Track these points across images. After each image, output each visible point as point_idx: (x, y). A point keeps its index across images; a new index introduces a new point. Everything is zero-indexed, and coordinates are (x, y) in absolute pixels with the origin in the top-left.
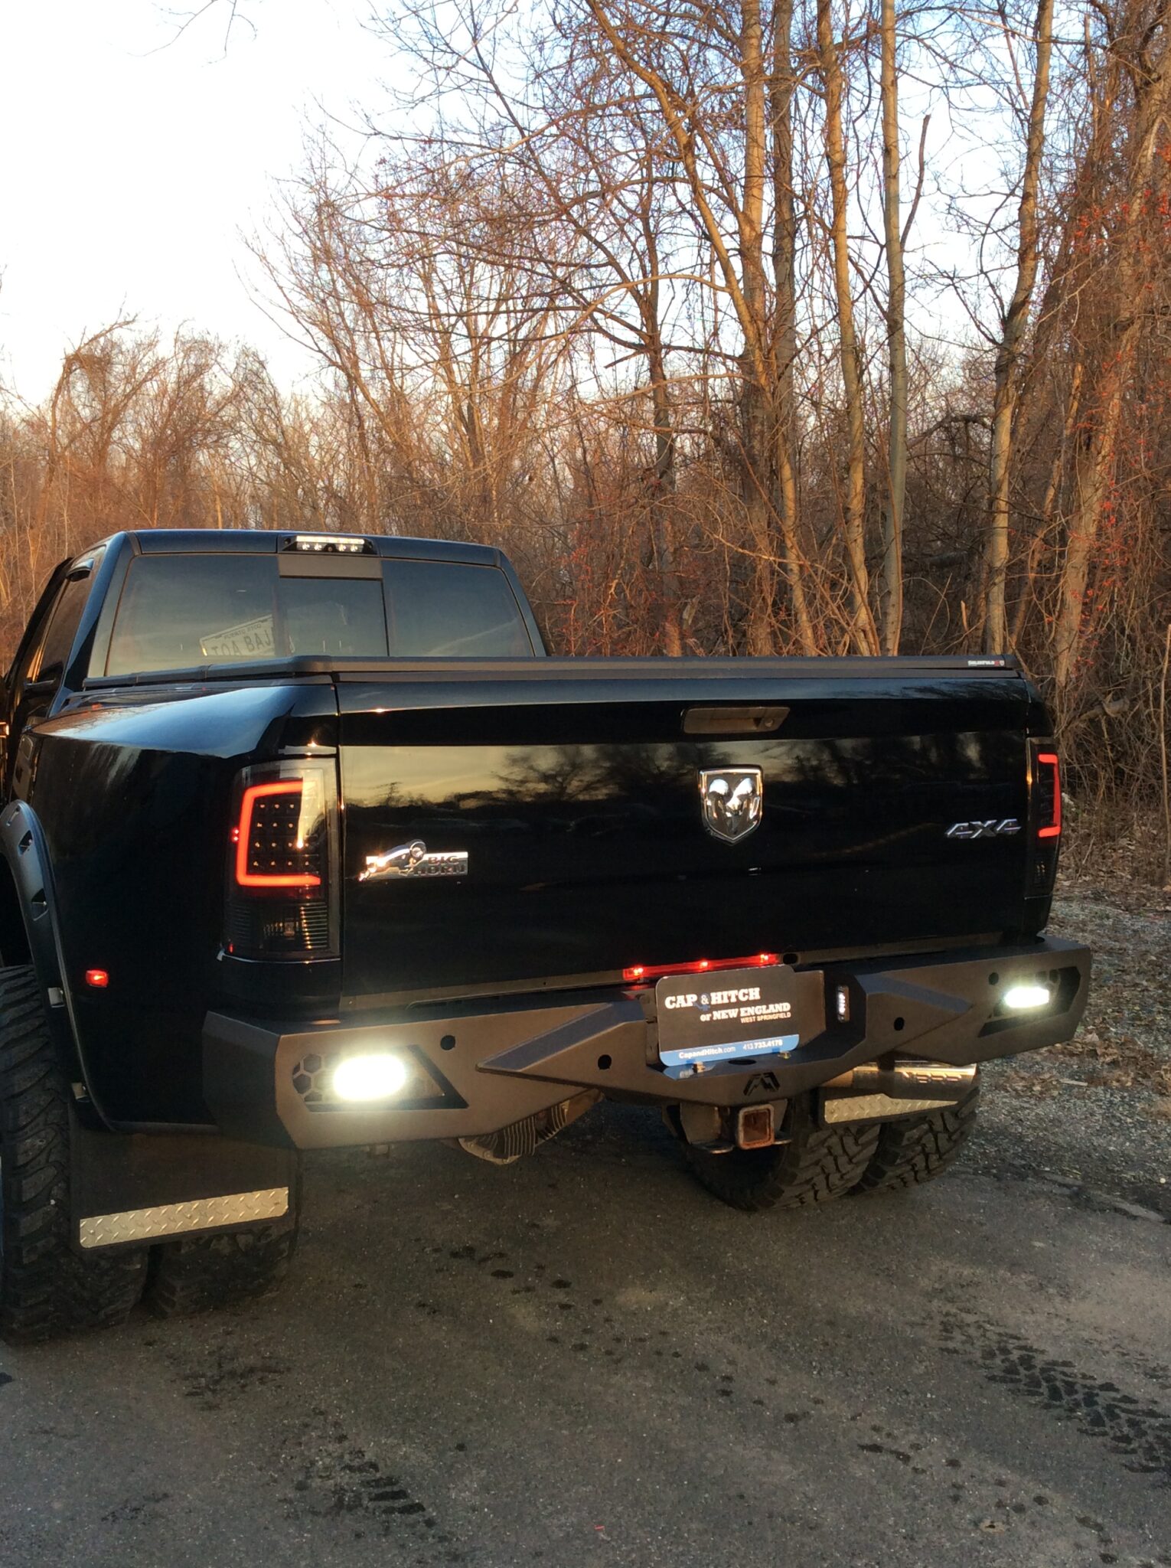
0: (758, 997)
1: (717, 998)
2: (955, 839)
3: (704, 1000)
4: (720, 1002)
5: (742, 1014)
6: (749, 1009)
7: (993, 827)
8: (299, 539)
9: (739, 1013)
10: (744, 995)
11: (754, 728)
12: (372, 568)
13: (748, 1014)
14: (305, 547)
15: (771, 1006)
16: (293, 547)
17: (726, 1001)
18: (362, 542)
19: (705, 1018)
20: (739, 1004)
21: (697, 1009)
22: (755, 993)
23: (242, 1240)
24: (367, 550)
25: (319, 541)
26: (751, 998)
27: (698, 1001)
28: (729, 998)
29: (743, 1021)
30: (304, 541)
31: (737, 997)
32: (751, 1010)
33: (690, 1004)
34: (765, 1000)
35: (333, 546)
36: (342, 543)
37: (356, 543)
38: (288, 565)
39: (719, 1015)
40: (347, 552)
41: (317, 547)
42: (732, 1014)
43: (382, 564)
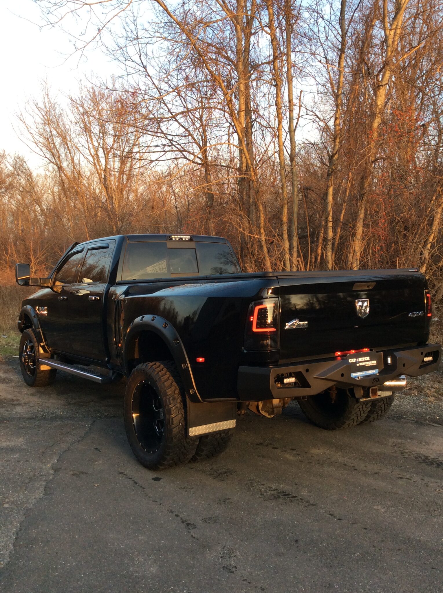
1: (360, 359)
2: (410, 317)
3: (358, 361)
4: (361, 361)
7: (418, 314)
8: (173, 236)
10: (366, 359)
11: (367, 288)
12: (192, 245)
13: (368, 364)
15: (372, 362)
16: (171, 239)
18: (190, 237)
19: (358, 365)
20: (365, 361)
21: (356, 363)
22: (368, 358)
23: (223, 435)
24: (191, 239)
25: (178, 237)
26: (368, 360)
27: (356, 361)
29: (366, 366)
30: (173, 237)
31: (364, 359)
33: (354, 361)
34: (371, 360)
35: (182, 238)
36: (184, 237)
37: (187, 237)
38: (169, 244)
39: (361, 364)
40: (185, 240)
41: (177, 239)
42: (364, 364)
43: (195, 244)
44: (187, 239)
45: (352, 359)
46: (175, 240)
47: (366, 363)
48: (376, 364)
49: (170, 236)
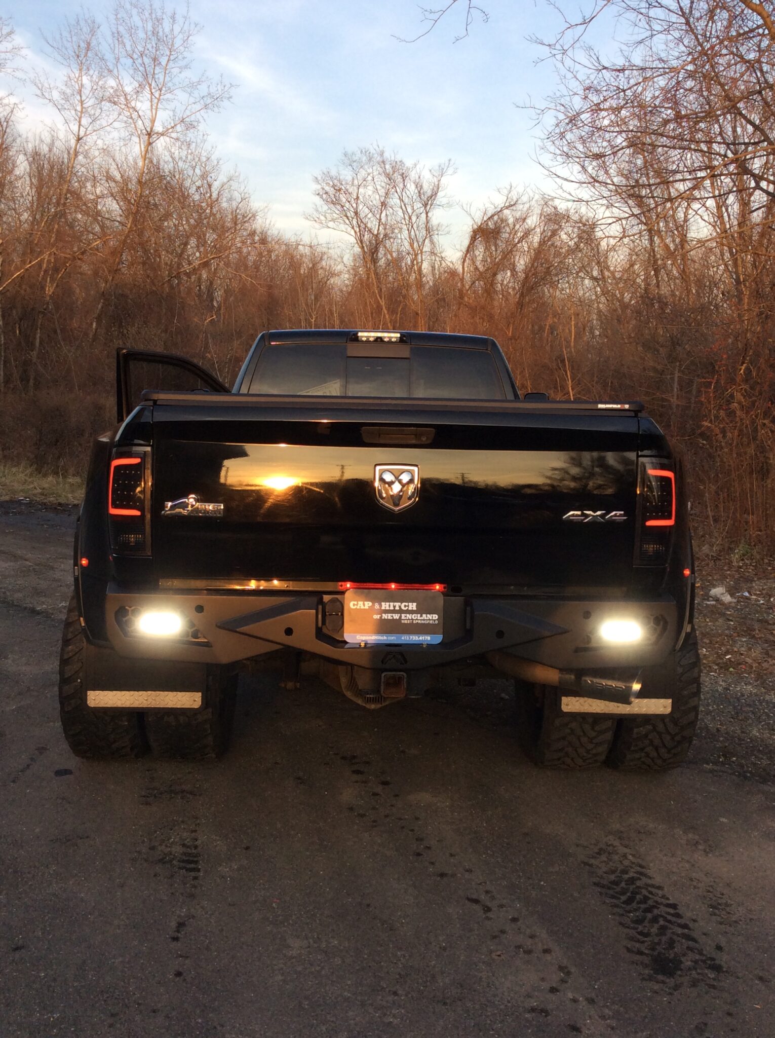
0: (415, 608)
1: (386, 606)
2: (570, 522)
3: (377, 606)
4: (388, 608)
5: (403, 618)
6: (408, 615)
7: (602, 516)
8: (360, 334)
9: (401, 617)
10: (405, 606)
11: (414, 442)
12: (405, 351)
13: (406, 618)
14: (364, 339)
15: (424, 616)
16: (355, 338)
17: (392, 608)
18: (398, 335)
19: (376, 617)
20: (401, 611)
21: (371, 611)
22: (413, 606)
24: (401, 340)
25: (373, 335)
26: (410, 608)
27: (373, 606)
28: (394, 607)
29: (403, 621)
30: (363, 335)
31: (400, 607)
32: (409, 616)
33: (366, 607)
34: (420, 611)
35: (381, 338)
36: (386, 336)
37: (395, 336)
38: (353, 350)
39: (386, 616)
40: (390, 342)
41: (371, 339)
42: (396, 616)
43: (411, 349)
44: (393, 340)
45: (360, 603)
46: (368, 341)
47: (403, 615)
48: (437, 622)
49: (356, 334)
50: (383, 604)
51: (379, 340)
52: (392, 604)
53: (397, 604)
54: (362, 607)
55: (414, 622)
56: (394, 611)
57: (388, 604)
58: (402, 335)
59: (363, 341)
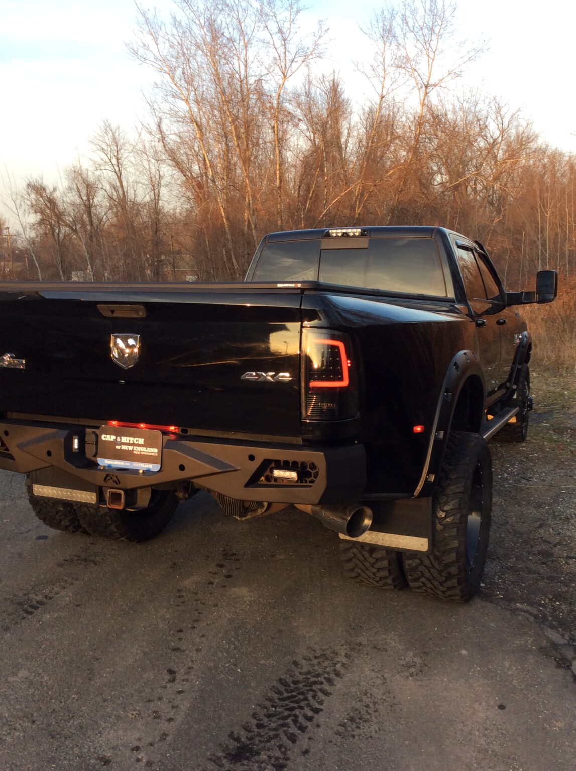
0: (143, 443)
2: (247, 381)
3: (119, 440)
4: (125, 442)
5: (135, 449)
6: (138, 448)
7: (272, 377)
8: (331, 232)
9: (133, 448)
10: (136, 441)
12: (364, 243)
15: (148, 449)
16: (328, 235)
17: (128, 442)
18: (359, 230)
19: (118, 447)
20: (133, 444)
21: (115, 443)
22: (141, 441)
24: (362, 234)
25: (340, 232)
26: (140, 443)
27: (116, 439)
29: (135, 452)
30: (334, 232)
31: (133, 441)
33: (112, 440)
34: (145, 445)
35: (347, 234)
36: (350, 231)
37: (357, 231)
38: (326, 244)
39: (124, 447)
40: (354, 236)
41: (340, 235)
42: (130, 448)
43: (370, 241)
44: (357, 234)
45: (109, 436)
46: (337, 237)
47: (135, 447)
48: (157, 455)
49: (328, 233)
50: (122, 437)
51: (345, 235)
52: (128, 438)
53: (131, 439)
54: (110, 440)
55: (142, 453)
56: (129, 444)
57: (125, 438)
58: (363, 231)
59: (333, 237)
